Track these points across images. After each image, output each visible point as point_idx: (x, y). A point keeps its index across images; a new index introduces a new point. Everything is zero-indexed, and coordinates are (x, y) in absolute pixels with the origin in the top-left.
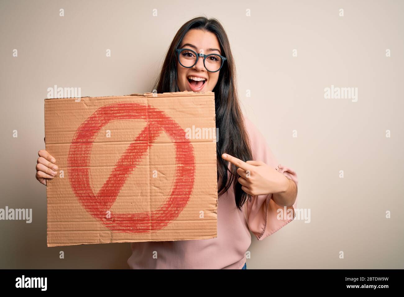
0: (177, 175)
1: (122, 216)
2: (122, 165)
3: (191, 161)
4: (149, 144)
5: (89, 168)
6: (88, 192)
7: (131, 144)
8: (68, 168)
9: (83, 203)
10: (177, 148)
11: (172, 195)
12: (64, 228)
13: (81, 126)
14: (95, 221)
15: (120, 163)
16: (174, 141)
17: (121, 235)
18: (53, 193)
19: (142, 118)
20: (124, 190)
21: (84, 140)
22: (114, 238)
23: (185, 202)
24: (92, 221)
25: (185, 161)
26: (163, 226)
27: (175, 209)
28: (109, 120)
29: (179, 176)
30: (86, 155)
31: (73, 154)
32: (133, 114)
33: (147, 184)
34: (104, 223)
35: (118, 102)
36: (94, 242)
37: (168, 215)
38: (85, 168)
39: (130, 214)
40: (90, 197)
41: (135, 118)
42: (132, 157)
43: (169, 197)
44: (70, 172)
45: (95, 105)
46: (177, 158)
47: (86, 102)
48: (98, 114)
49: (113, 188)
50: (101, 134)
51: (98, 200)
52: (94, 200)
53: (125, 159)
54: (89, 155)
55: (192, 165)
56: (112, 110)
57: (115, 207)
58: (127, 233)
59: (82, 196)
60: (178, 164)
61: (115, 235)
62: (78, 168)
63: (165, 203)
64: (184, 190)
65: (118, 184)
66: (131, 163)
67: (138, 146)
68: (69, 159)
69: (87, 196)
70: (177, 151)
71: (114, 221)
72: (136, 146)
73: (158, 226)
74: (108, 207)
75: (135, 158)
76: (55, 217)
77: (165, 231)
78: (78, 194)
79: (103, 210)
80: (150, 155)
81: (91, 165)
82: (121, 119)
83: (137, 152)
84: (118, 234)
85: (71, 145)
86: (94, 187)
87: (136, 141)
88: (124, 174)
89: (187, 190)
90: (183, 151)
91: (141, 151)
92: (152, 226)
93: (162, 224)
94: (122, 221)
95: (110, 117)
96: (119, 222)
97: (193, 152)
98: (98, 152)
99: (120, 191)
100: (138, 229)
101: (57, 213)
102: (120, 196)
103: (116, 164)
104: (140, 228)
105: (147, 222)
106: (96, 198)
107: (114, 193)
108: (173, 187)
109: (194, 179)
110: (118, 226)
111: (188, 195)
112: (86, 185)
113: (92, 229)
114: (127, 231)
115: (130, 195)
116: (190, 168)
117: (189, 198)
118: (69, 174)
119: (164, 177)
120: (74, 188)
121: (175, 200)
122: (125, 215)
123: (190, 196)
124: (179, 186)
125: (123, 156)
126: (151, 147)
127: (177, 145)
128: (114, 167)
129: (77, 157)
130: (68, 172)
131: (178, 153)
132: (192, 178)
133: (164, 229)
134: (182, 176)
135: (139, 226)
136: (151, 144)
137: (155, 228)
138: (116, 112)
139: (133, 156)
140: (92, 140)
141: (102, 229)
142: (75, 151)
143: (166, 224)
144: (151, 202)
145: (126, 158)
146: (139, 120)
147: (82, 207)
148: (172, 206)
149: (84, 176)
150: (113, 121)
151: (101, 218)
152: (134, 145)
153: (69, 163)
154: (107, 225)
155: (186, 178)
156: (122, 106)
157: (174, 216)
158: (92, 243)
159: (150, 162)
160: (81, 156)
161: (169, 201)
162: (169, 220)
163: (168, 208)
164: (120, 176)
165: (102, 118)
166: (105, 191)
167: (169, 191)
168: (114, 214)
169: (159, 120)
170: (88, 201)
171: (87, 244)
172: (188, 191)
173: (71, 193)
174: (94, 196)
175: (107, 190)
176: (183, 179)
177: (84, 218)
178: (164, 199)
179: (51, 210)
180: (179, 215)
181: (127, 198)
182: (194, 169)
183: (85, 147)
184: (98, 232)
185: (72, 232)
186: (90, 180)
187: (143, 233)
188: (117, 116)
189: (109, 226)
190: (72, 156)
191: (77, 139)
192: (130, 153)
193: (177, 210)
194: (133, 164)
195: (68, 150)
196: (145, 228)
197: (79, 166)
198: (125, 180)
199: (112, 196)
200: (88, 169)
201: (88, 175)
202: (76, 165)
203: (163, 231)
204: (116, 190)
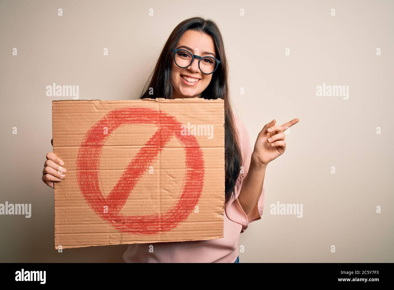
0: (187, 179)
1: (132, 219)
2: (133, 168)
3: (201, 165)
4: (159, 148)
5: (99, 171)
6: (97, 195)
7: (141, 148)
8: (77, 171)
9: (92, 205)
10: (187, 153)
11: (181, 198)
12: (73, 230)
13: (91, 129)
14: (104, 223)
15: (130, 167)
16: (185, 146)
17: (131, 237)
18: (60, 196)
19: (153, 123)
20: (134, 193)
21: (94, 143)
22: (124, 239)
23: (194, 204)
24: (102, 223)
25: (194, 165)
26: (173, 227)
27: (184, 211)
28: (120, 124)
29: (189, 180)
30: (95, 158)
31: (82, 157)
32: (145, 119)
33: (156, 187)
34: (114, 226)
35: (129, 106)
36: (103, 244)
37: (177, 217)
38: (95, 171)
39: (140, 216)
40: (100, 199)
41: (147, 123)
42: (142, 161)
43: (179, 200)
44: (78, 175)
45: (105, 109)
46: (187, 162)
47: (97, 105)
48: (108, 118)
49: (123, 191)
50: (112, 138)
51: (108, 202)
52: (103, 202)
53: (135, 163)
54: (99, 158)
55: (202, 169)
56: (123, 114)
57: (125, 210)
58: (136, 235)
59: (91, 199)
60: (188, 168)
61: (125, 237)
62: (87, 171)
63: (175, 205)
64: (193, 193)
65: (128, 187)
66: (142, 167)
67: (149, 150)
68: (78, 162)
69: (96, 199)
70: (187, 156)
71: (124, 223)
72: (147, 150)
73: (168, 228)
74: (118, 209)
75: (145, 162)
76: (63, 220)
77: (174, 232)
78: (87, 196)
79: (112, 213)
80: (160, 160)
81: (101, 168)
82: (132, 123)
83: (147, 156)
84: (128, 236)
85: (80, 148)
86: (103, 190)
87: (146, 145)
88: (134, 178)
89: (196, 193)
90: (192, 156)
91: (152, 155)
92: (162, 228)
93: (171, 226)
94: (131, 223)
95: (120, 121)
96: (129, 224)
97: (203, 157)
98: (108, 156)
99: (130, 194)
100: (148, 231)
101: (65, 216)
102: (130, 199)
103: (126, 167)
104: (150, 229)
105: (157, 223)
106: (106, 201)
107: (124, 196)
108: (183, 190)
109: (202, 182)
110: (128, 228)
111: (197, 198)
112: (95, 188)
113: (101, 231)
114: (137, 233)
115: (140, 198)
116: (199, 172)
117: (197, 200)
118: (78, 177)
119: (173, 181)
120: (83, 191)
121: (184, 202)
122: (135, 217)
123: (199, 199)
124: (189, 189)
125: (133, 159)
126: (162, 151)
127: (187, 150)
128: (124, 170)
129: (86, 160)
130: (77, 175)
131: (188, 158)
132: (201, 181)
133: (174, 230)
134: (192, 180)
135: (149, 228)
136: (162, 148)
137: (164, 229)
138: (127, 116)
139: (144, 159)
140: (102, 144)
141: (112, 231)
142: (84, 154)
143: (175, 226)
144: (161, 204)
145: (136, 161)
146: (150, 125)
147: (91, 210)
148: (181, 208)
149: (93, 179)
150: (124, 125)
151: (111, 220)
152: (144, 149)
153: (78, 166)
154: (117, 227)
155: (196, 182)
156: (133, 110)
157: (183, 218)
158: (101, 244)
159: (160, 166)
160: (91, 159)
161: (178, 204)
162: (178, 222)
163: (178, 210)
164: (130, 179)
165: (113, 122)
166: (115, 194)
167: (179, 194)
168: (124, 217)
169: (170, 125)
170: (98, 204)
171: (96, 245)
172: (197, 195)
173: (80, 196)
174: (104, 199)
175: (117, 193)
176: (193, 182)
177: (94, 220)
178: (173, 201)
179: (59, 212)
180: (188, 217)
181: (137, 200)
182: (203, 174)
183: (95, 150)
184: (107, 234)
185: (80, 234)
186: (100, 183)
187: (153, 234)
188: (128, 121)
189: (119, 229)
190: (81, 159)
191: (87, 142)
192: (140, 157)
193: (186, 212)
194: (143, 168)
195: (77, 153)
196: (155, 229)
197: (88, 169)
198: (136, 183)
199: (122, 199)
200: (97, 172)
201: (98, 178)
202: (85, 168)
203: (172, 232)
204: (126, 193)
